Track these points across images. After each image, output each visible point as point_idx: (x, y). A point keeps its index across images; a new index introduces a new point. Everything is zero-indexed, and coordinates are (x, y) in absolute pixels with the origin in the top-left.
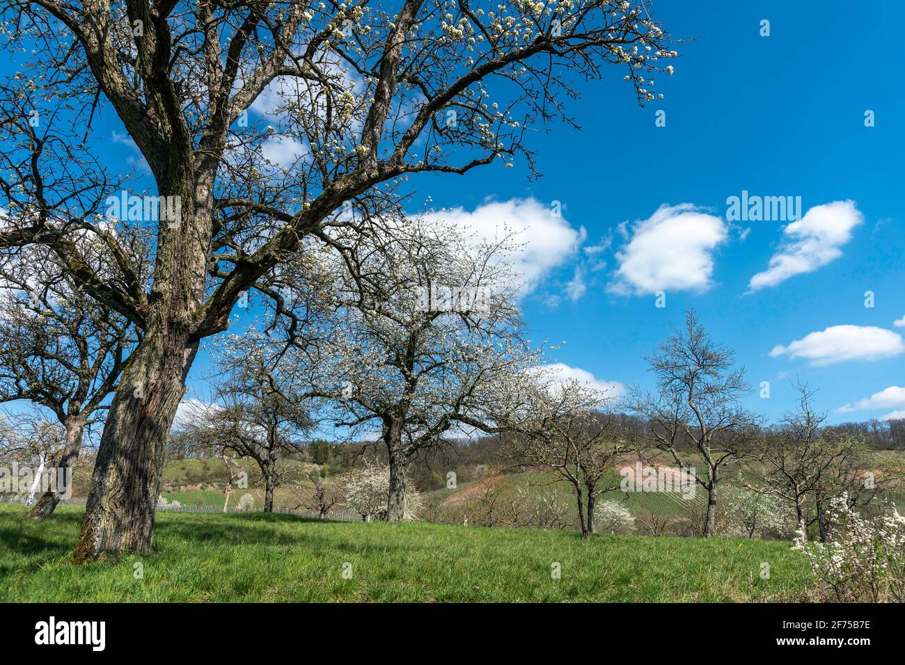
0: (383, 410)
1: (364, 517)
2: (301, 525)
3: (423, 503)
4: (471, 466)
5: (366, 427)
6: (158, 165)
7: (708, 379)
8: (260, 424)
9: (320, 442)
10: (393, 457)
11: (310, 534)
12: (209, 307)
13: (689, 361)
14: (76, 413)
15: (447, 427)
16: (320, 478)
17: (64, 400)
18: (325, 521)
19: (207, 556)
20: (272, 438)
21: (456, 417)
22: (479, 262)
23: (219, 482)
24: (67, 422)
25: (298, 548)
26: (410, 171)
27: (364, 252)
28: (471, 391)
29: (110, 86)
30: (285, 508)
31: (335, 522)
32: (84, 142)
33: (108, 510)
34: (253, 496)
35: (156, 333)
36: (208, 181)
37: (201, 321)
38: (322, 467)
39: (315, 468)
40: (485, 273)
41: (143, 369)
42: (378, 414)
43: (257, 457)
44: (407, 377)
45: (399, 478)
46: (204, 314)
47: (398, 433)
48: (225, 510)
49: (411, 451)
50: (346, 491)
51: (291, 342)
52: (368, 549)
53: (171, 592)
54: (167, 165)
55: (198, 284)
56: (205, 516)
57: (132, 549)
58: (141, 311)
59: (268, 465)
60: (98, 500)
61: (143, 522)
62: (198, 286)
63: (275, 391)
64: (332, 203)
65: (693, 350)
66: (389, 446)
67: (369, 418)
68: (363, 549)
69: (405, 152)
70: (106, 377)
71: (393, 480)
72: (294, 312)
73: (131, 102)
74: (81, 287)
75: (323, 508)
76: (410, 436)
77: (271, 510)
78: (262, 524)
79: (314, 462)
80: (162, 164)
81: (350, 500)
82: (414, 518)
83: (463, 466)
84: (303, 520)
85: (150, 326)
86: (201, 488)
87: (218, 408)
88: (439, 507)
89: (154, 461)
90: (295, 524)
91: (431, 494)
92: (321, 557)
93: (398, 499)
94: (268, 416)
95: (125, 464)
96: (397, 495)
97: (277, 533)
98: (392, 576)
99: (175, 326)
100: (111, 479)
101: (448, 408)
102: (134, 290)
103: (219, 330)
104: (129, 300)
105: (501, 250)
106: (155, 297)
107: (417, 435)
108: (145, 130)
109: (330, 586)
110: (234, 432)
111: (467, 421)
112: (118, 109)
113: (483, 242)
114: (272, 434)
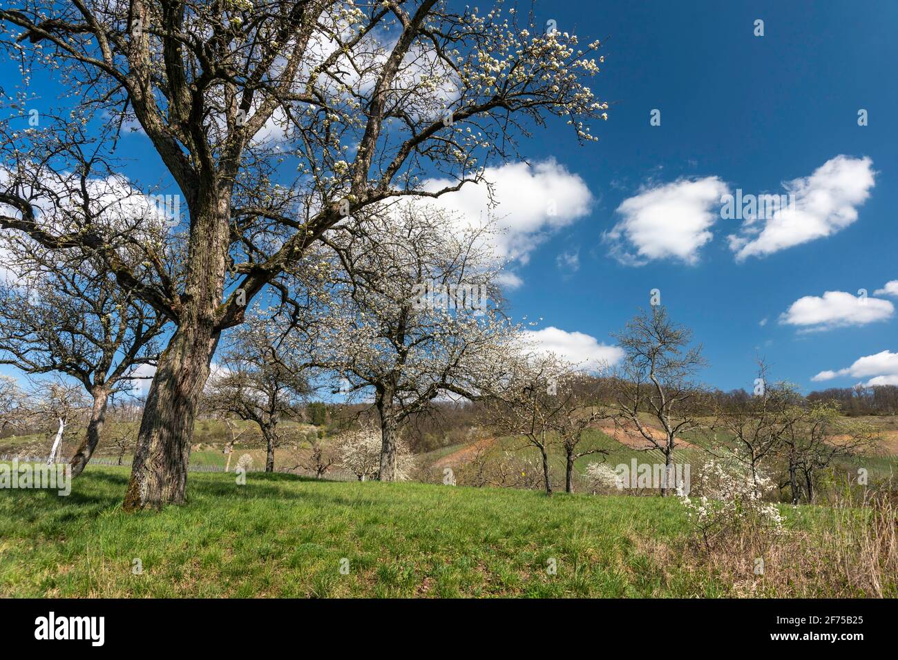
0: (375, 379)
1: (360, 477)
2: (301, 483)
3: (416, 464)
4: (465, 428)
5: (360, 393)
6: (190, 192)
7: (668, 355)
8: (262, 390)
9: (317, 404)
10: (386, 422)
11: (310, 491)
12: (229, 304)
13: (652, 338)
14: (101, 383)
15: (435, 395)
16: (317, 439)
17: (90, 371)
18: (322, 480)
19: (231, 507)
20: (273, 402)
21: (444, 385)
22: (464, 244)
23: (219, 442)
24: (93, 391)
25: (301, 501)
26: (393, 195)
27: (357, 252)
28: (456, 362)
29: (150, 127)
30: (283, 468)
31: (331, 481)
32: (114, 148)
33: (151, 469)
34: (251, 456)
35: (188, 327)
36: (227, 196)
37: (223, 316)
38: (319, 428)
39: (312, 429)
40: (469, 255)
41: (178, 357)
42: (371, 382)
43: (259, 421)
44: (398, 349)
45: (391, 441)
46: (225, 310)
47: (389, 400)
48: (227, 470)
49: (402, 417)
50: (342, 453)
51: (294, 324)
52: (358, 503)
53: (208, 531)
54: (197, 192)
55: (219, 283)
56: (211, 475)
57: (171, 500)
58: (176, 310)
59: (269, 428)
60: (142, 461)
61: (179, 479)
62: (219, 285)
63: (277, 361)
64: (330, 221)
65: (656, 329)
66: (381, 413)
67: (362, 385)
68: (354, 502)
69: (389, 180)
70: (128, 351)
71: (385, 442)
72: (297, 300)
73: (167, 140)
74: (130, 292)
75: (320, 469)
76: (401, 402)
77: (272, 470)
78: (265, 482)
79: (311, 424)
80: (192, 191)
81: (346, 461)
82: (407, 479)
83: (457, 428)
84: (302, 480)
85: (183, 322)
86: (201, 448)
87: (223, 375)
88: (431, 468)
89: (187, 431)
90: (295, 483)
91: (426, 455)
92: (320, 508)
93: (389, 460)
94: (270, 383)
95: (165, 433)
96: (389, 457)
97: (281, 490)
98: (375, 521)
99: (203, 321)
100: (154, 445)
101: (436, 378)
102: (169, 293)
103: (237, 323)
104: (166, 300)
105: (485, 234)
106: (186, 298)
107: (408, 401)
108: (178, 162)
109: (328, 529)
110: (238, 396)
111: (454, 390)
112: (156, 145)
113: (468, 227)
114: (273, 399)
